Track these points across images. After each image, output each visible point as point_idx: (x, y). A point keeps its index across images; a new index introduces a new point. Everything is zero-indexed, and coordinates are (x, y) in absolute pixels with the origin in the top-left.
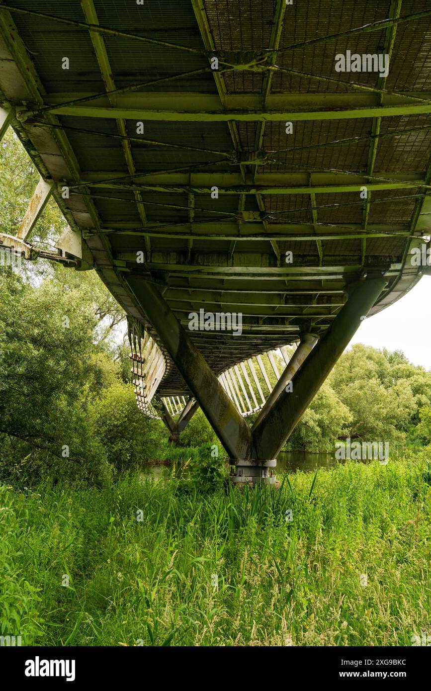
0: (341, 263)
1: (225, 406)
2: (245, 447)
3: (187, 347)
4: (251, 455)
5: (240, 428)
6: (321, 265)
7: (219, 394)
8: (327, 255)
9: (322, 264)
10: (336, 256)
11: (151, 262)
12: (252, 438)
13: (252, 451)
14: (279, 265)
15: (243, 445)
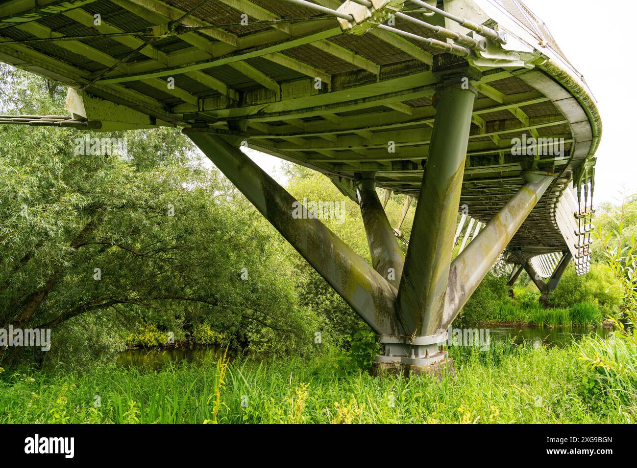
0: (403, 73)
1: (346, 272)
2: (387, 322)
3: (276, 205)
4: (398, 329)
5: (374, 298)
6: (378, 80)
7: (333, 257)
8: (385, 66)
9: (380, 79)
10: (397, 63)
11: (203, 110)
12: (394, 309)
13: (397, 325)
14: (330, 90)
15: (384, 318)
